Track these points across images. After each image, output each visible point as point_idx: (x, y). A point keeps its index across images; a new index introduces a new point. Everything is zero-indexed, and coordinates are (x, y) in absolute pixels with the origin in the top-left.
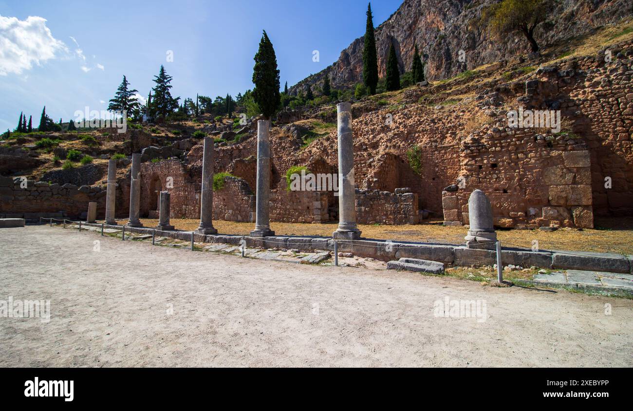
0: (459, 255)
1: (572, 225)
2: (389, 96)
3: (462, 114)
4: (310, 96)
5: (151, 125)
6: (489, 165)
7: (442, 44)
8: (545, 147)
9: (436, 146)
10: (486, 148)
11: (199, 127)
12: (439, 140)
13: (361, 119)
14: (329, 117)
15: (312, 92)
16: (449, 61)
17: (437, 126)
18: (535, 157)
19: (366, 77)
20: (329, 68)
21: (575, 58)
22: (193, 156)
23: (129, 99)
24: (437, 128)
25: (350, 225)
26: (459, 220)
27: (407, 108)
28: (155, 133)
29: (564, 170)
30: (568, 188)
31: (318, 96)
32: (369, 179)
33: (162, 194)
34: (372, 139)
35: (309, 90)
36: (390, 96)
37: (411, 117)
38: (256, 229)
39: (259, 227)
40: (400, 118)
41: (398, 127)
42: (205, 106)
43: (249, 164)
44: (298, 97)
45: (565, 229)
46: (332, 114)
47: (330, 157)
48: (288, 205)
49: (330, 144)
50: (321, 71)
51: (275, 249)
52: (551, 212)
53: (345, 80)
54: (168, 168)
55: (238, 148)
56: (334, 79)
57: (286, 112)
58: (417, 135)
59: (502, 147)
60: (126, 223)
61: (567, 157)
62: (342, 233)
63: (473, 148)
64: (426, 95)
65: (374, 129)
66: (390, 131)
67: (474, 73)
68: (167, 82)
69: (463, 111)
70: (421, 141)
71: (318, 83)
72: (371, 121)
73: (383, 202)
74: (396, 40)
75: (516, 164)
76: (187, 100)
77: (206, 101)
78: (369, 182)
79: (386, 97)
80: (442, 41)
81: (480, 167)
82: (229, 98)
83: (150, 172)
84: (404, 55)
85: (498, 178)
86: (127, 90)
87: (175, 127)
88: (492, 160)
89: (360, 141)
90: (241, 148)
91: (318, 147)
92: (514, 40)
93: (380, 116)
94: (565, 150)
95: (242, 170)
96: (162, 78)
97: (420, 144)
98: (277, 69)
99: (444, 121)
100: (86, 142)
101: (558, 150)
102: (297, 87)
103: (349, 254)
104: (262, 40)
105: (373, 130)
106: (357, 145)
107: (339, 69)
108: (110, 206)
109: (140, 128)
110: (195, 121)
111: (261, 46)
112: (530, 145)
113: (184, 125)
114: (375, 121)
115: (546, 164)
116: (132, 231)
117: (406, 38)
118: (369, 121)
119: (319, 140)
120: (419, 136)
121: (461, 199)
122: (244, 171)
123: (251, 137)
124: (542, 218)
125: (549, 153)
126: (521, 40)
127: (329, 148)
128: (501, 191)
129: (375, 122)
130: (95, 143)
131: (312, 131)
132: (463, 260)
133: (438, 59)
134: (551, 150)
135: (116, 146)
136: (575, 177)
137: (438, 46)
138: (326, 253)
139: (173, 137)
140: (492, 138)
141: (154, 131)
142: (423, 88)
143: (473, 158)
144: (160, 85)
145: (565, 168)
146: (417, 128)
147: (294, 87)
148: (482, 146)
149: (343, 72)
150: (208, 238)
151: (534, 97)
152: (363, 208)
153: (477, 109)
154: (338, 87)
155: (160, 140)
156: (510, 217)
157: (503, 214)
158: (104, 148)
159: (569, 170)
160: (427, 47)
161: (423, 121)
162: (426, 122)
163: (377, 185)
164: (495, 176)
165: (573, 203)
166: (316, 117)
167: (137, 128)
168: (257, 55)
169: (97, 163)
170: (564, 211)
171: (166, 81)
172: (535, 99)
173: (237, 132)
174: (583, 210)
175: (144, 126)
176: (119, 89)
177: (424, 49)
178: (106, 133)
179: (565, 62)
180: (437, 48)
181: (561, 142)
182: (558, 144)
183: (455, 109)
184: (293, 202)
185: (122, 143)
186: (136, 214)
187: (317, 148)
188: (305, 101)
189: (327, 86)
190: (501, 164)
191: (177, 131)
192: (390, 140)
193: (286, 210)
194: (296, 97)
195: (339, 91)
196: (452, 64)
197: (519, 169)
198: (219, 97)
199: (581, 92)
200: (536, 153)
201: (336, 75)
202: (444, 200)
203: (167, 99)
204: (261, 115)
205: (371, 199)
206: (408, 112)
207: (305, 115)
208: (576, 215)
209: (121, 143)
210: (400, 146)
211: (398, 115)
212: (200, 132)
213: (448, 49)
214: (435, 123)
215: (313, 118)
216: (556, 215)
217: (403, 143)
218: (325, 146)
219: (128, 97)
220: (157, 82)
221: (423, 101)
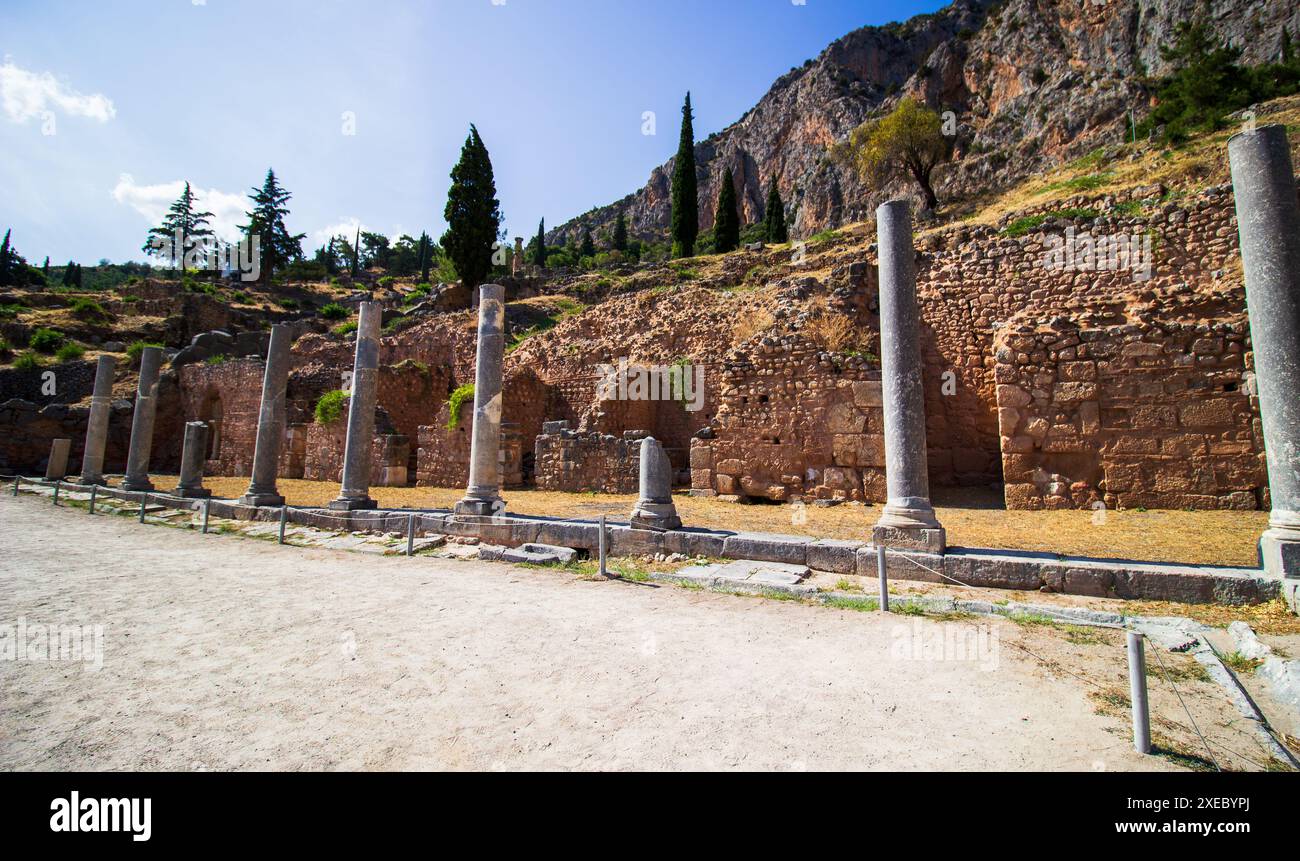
0: (616, 539)
1: (861, 498)
2: (703, 262)
3: (755, 308)
4: (589, 249)
5: (233, 286)
6: (756, 398)
7: (828, 175)
8: (831, 372)
9: (714, 360)
10: (753, 370)
11: (341, 296)
12: (719, 351)
13: (608, 305)
14: (592, 294)
15: (592, 241)
16: (838, 206)
17: (718, 326)
18: (817, 387)
19: (675, 224)
20: (629, 199)
21: (966, 227)
22: (300, 354)
23: (194, 229)
24: (719, 331)
25: (482, 491)
26: (712, 487)
27: (680, 292)
28: (242, 303)
29: (854, 410)
30: (858, 438)
31: (602, 250)
32: (591, 413)
33: (190, 427)
34: (620, 342)
35: (588, 238)
36: (705, 263)
37: (683, 308)
38: (341, 497)
39: (345, 493)
40: (666, 309)
41: (661, 324)
42: (375, 252)
43: (400, 375)
44: (565, 249)
45: (851, 504)
46: (596, 288)
47: (549, 370)
48: (450, 454)
49: (552, 346)
50: (615, 204)
51: (365, 531)
52: (836, 477)
53: (657, 224)
54: (239, 376)
55: (388, 344)
56: (637, 220)
57: (513, 280)
58: (689, 339)
59: (775, 370)
60: (118, 483)
61: (858, 390)
62: (468, 503)
63: (736, 369)
64: (758, 267)
65: (624, 324)
66: (650, 330)
67: (835, 236)
68: (278, 202)
69: (758, 305)
70: (694, 351)
71: (607, 224)
72: (622, 309)
73: (604, 453)
74: (753, 158)
75: (793, 398)
76: (336, 238)
77: (377, 243)
78: (591, 419)
79: (698, 264)
80: (828, 170)
81: (745, 400)
82: (425, 240)
83: (203, 382)
84: (764, 187)
85: (768, 418)
86: (190, 211)
87: (290, 292)
88: (762, 390)
89: (601, 343)
90: (395, 343)
91: (532, 350)
92: (944, 179)
93: (637, 303)
94: (856, 379)
95: (384, 387)
96: (270, 195)
97: (691, 355)
98: (495, 198)
99: (730, 318)
100: (80, 315)
101: (847, 379)
102: (566, 230)
103: (472, 539)
104: (468, 142)
105: (623, 327)
106: (594, 351)
107: (648, 203)
108: (94, 447)
109: (209, 290)
110: (335, 283)
111: (465, 153)
112: (812, 368)
113: (310, 290)
114: (628, 309)
115: (830, 399)
116: (128, 498)
117: (770, 158)
118: (618, 310)
119: (535, 338)
120: (692, 341)
121: (716, 452)
122: (387, 387)
123: (417, 323)
124: (823, 486)
125: (835, 383)
126: (954, 179)
127: (550, 353)
128: (771, 441)
129: (628, 313)
130: (99, 317)
131: (554, 318)
132: (621, 548)
133: (819, 200)
134: (838, 378)
135: (148, 326)
136: (867, 422)
137: (820, 176)
138: (438, 537)
139: (280, 313)
140: (762, 354)
141: (239, 299)
142: (755, 255)
143: (736, 384)
144: (263, 207)
145: (855, 407)
146: (690, 328)
147: (561, 228)
148: (749, 365)
149: (654, 207)
150: (260, 513)
151: (859, 290)
152: (572, 463)
153: (776, 302)
154: (643, 236)
155: (250, 319)
156: (781, 484)
157: (773, 478)
158: (120, 327)
159: (860, 411)
160: (805, 177)
161: (699, 317)
162: (704, 319)
163: (603, 424)
164: (764, 416)
165: (864, 463)
166: (567, 292)
167: (201, 290)
168: (456, 169)
169: (92, 358)
170: (852, 475)
171: (276, 199)
172: (860, 293)
173: (406, 312)
174: (876, 474)
175: (219, 287)
176: (173, 209)
177: (798, 181)
178: (133, 297)
179: (953, 232)
180: (818, 181)
181: (851, 366)
182: (848, 369)
183: (747, 300)
184: (460, 451)
185: (163, 319)
186: (141, 464)
187: (530, 352)
188: (577, 258)
189: (621, 232)
190: (772, 396)
191: (290, 302)
192: (645, 346)
193: (446, 464)
194: (562, 249)
195: (643, 243)
196: (844, 211)
197: (796, 405)
198: (405, 237)
199: (924, 287)
200: (818, 381)
201: (642, 212)
202: (693, 452)
203: (276, 235)
204: (460, 281)
205: (585, 449)
206: (680, 300)
207: (547, 288)
208: (867, 481)
209: (159, 320)
210: (659, 356)
211: (664, 302)
212: (336, 306)
213: (837, 184)
214: (716, 322)
215: (561, 293)
216: (841, 481)
217: (667, 351)
218: (543, 349)
219: (192, 226)
220: (257, 200)
221: (752, 277)
